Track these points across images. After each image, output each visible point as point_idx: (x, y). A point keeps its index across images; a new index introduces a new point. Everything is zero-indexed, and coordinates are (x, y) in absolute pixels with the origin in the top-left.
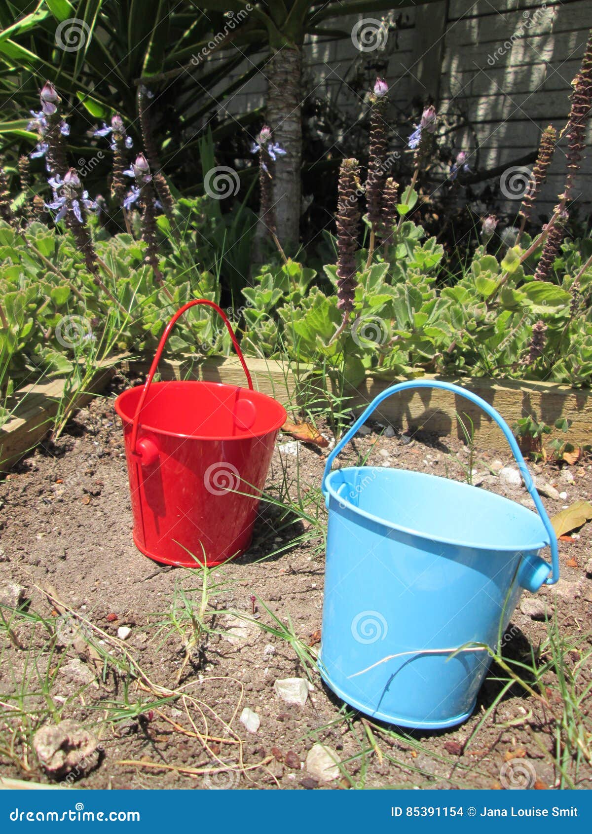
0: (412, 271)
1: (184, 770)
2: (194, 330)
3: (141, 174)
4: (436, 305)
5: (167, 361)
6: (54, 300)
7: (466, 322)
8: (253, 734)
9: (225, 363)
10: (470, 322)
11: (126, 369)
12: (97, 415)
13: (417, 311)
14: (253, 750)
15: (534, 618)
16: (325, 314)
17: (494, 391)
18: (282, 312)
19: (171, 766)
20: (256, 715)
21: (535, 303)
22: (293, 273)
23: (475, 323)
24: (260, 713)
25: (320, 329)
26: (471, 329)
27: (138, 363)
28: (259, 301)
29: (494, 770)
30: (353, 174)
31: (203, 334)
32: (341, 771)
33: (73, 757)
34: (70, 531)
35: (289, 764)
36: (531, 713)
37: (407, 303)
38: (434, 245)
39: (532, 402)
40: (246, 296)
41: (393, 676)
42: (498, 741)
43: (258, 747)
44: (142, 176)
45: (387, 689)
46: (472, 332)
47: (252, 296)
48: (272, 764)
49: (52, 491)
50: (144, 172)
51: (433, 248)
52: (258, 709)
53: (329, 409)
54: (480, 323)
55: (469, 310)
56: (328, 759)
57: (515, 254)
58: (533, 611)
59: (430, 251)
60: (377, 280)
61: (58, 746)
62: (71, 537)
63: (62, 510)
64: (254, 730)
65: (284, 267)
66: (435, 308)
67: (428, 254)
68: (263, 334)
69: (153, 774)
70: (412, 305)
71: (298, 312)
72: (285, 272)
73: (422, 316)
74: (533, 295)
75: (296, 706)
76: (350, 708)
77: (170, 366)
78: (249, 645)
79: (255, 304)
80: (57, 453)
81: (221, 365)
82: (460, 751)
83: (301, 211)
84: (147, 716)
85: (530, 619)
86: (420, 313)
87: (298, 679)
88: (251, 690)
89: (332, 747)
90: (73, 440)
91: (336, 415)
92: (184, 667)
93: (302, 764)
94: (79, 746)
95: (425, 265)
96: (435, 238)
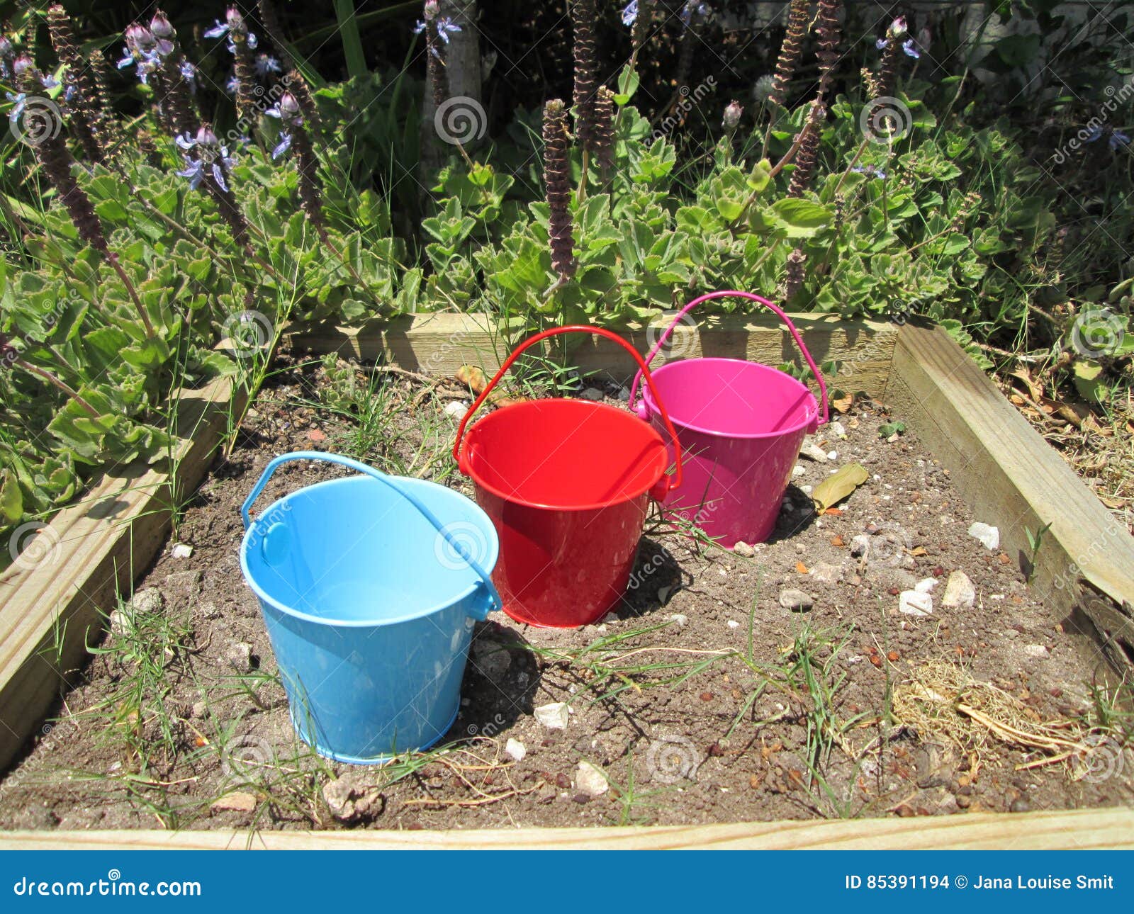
0: (639, 188)
1: (463, 803)
2: (371, 290)
3: (290, 116)
4: (671, 242)
5: (341, 330)
6: (193, 278)
7: (708, 257)
8: (521, 763)
9: (414, 325)
10: (712, 258)
11: (288, 345)
12: (267, 415)
13: (647, 252)
14: (523, 777)
15: (795, 609)
16: (535, 260)
17: (747, 333)
18: (481, 258)
19: (451, 801)
20: (521, 744)
21: (790, 224)
22: (483, 181)
23: (719, 257)
24: (525, 741)
25: (530, 278)
26: (715, 264)
27: (304, 336)
28: (445, 232)
29: (752, 765)
30: (560, 120)
31: (382, 293)
32: (609, 784)
33: (361, 805)
35: (560, 784)
36: (788, 708)
37: (635, 243)
38: (663, 147)
40: (429, 229)
42: (755, 738)
43: (528, 773)
44: (292, 119)
46: (715, 269)
47: (436, 227)
48: (545, 787)
50: (294, 114)
51: (662, 152)
52: (521, 737)
53: (552, 382)
54: (725, 256)
55: (711, 242)
56: (597, 775)
57: (762, 171)
58: (791, 603)
59: (659, 157)
60: (596, 215)
61: (346, 798)
64: (521, 759)
65: (470, 176)
66: (669, 247)
67: (656, 161)
68: (456, 279)
69: (435, 809)
70: (641, 245)
71: (501, 258)
72: (472, 180)
73: (654, 258)
74: (788, 215)
75: (558, 731)
77: (345, 336)
79: (440, 238)
80: (234, 473)
81: (409, 329)
82: (720, 752)
83: (482, 79)
85: (789, 612)
86: (650, 255)
87: (556, 704)
89: (599, 765)
90: (250, 455)
91: (560, 387)
93: (572, 783)
94: (363, 794)
95: (653, 175)
96: (664, 137)
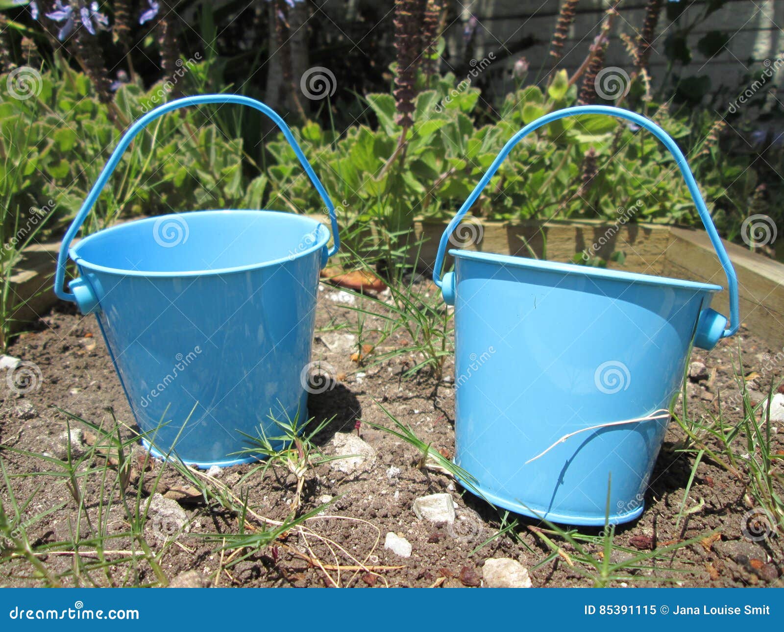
6: (57, 145)
8: (408, 559)
10: (521, 153)
13: (470, 137)
14: (416, 574)
16: (370, 150)
17: (547, 228)
20: (403, 539)
22: (314, 137)
23: (526, 152)
24: (406, 538)
26: (523, 159)
31: (230, 188)
32: (533, 579)
34: (111, 385)
36: (702, 501)
37: (458, 130)
39: (585, 237)
41: (567, 464)
42: (685, 530)
43: (420, 570)
45: (560, 481)
46: (525, 163)
48: (447, 583)
49: (81, 346)
52: (402, 534)
54: (532, 152)
56: (513, 568)
59: (465, 93)
60: (423, 109)
62: (114, 390)
63: (98, 363)
64: (408, 555)
65: (304, 130)
66: (487, 137)
67: (462, 95)
70: (463, 132)
71: (337, 154)
72: (306, 134)
73: (475, 143)
75: (446, 525)
76: (513, 516)
78: (366, 471)
79: (282, 159)
82: (653, 544)
84: (270, 556)
86: (473, 139)
87: (439, 495)
88: (386, 516)
89: (508, 558)
91: (394, 254)
92: (295, 502)
93: (481, 581)
95: (461, 107)
